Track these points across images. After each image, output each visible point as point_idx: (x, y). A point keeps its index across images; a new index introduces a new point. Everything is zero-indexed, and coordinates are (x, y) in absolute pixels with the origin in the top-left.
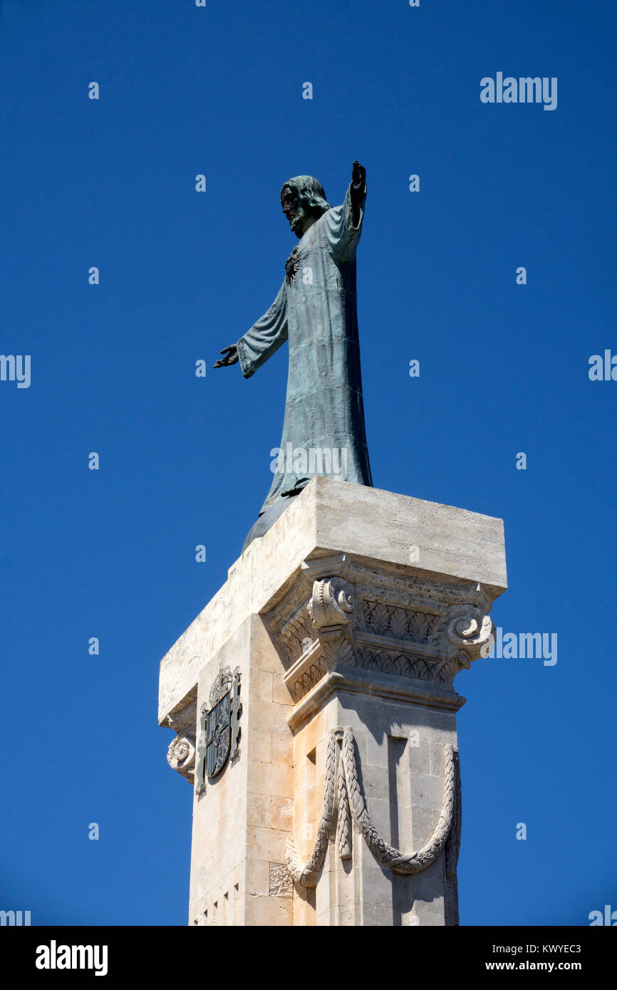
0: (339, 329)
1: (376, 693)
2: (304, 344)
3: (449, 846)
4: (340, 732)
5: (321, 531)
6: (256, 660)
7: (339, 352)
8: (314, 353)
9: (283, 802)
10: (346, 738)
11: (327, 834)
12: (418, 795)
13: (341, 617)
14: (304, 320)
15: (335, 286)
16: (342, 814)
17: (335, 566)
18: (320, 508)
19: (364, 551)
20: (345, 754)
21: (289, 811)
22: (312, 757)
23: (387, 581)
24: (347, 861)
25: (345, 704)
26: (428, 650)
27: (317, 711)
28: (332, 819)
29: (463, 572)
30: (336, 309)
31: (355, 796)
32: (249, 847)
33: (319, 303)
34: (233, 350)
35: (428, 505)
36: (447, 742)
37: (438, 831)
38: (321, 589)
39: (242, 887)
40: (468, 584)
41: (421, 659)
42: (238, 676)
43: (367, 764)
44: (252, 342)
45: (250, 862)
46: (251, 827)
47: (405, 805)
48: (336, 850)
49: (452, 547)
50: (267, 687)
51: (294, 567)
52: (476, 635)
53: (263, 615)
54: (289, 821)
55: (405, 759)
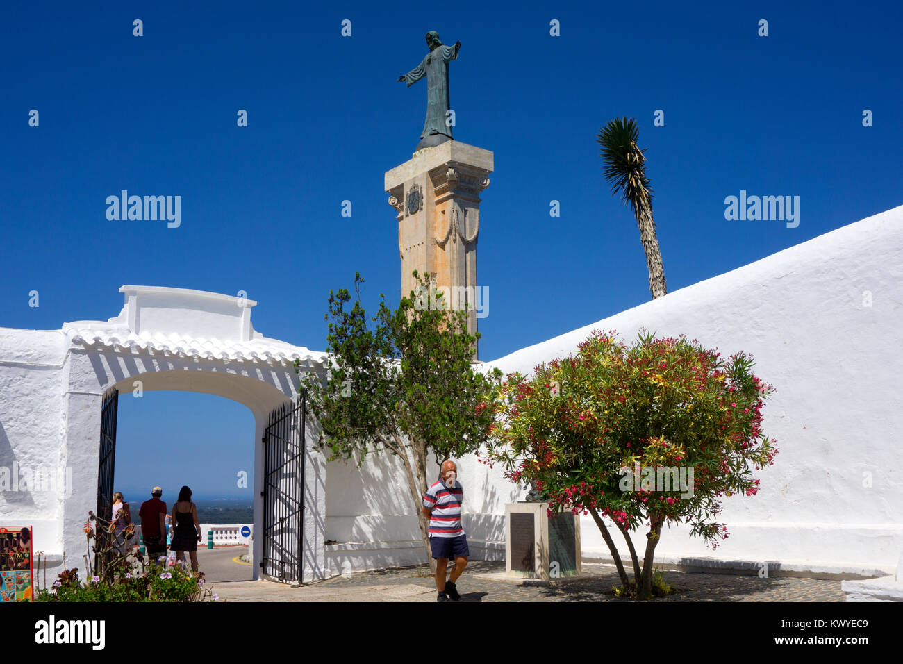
0: (445, 84)
1: (462, 198)
2: (434, 87)
3: (476, 238)
4: (453, 208)
5: (452, 155)
6: (427, 184)
7: (445, 92)
8: (437, 91)
9: (434, 223)
10: (455, 210)
11: (449, 233)
12: (470, 225)
13: (455, 178)
14: (434, 79)
15: (444, 71)
16: (454, 229)
17: (454, 165)
18: (452, 149)
19: (461, 161)
20: (455, 214)
21: (435, 225)
22: (443, 212)
23: (466, 169)
24: (454, 241)
25: (455, 201)
26: (473, 187)
27: (445, 201)
28: (451, 230)
29: (484, 167)
30: (444, 78)
31: (457, 225)
32: (427, 234)
33: (439, 75)
34: (404, 77)
35: (476, 148)
36: (477, 212)
37: (475, 234)
38: (451, 171)
39: (425, 243)
40: (485, 170)
41: (472, 189)
42: (421, 188)
43: (459, 216)
44: (411, 76)
45: (427, 237)
46: (427, 229)
47: (468, 227)
48: (452, 237)
49: (481, 160)
50: (430, 191)
51: (442, 163)
52: (486, 184)
53: (429, 172)
54: (435, 227)
55: (468, 215)
